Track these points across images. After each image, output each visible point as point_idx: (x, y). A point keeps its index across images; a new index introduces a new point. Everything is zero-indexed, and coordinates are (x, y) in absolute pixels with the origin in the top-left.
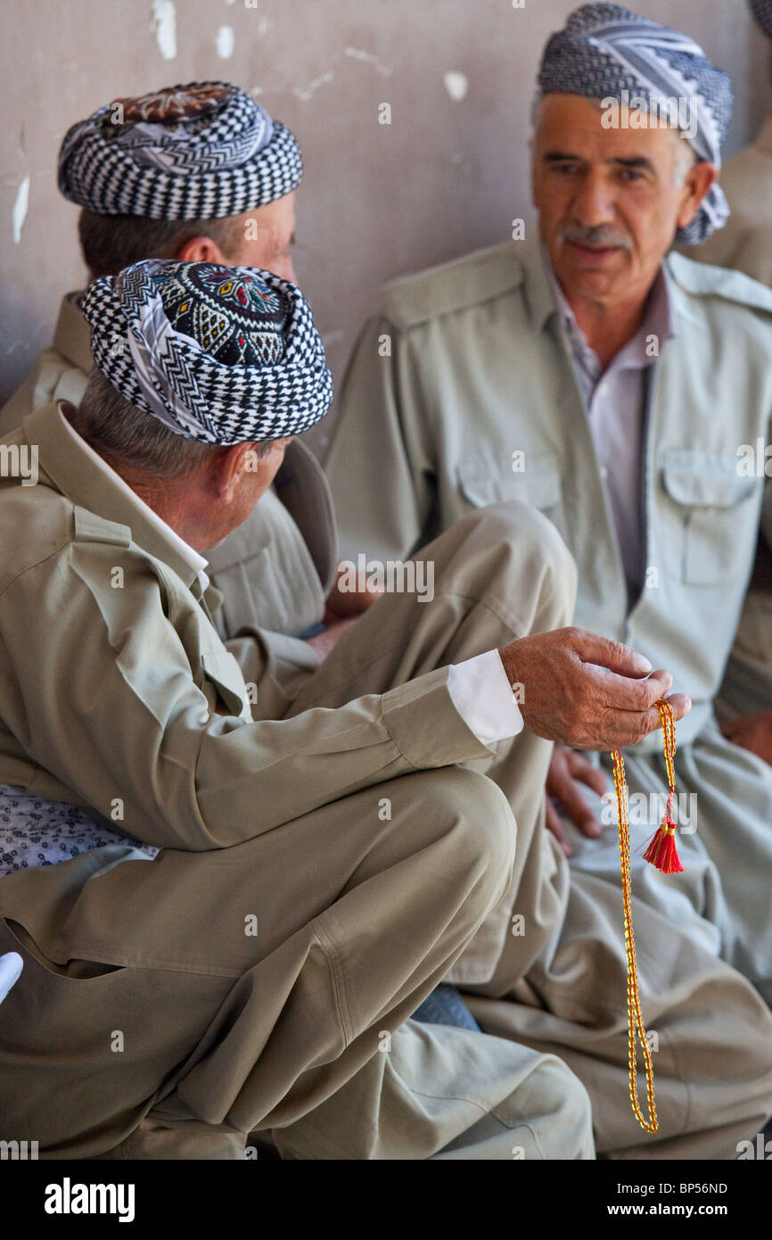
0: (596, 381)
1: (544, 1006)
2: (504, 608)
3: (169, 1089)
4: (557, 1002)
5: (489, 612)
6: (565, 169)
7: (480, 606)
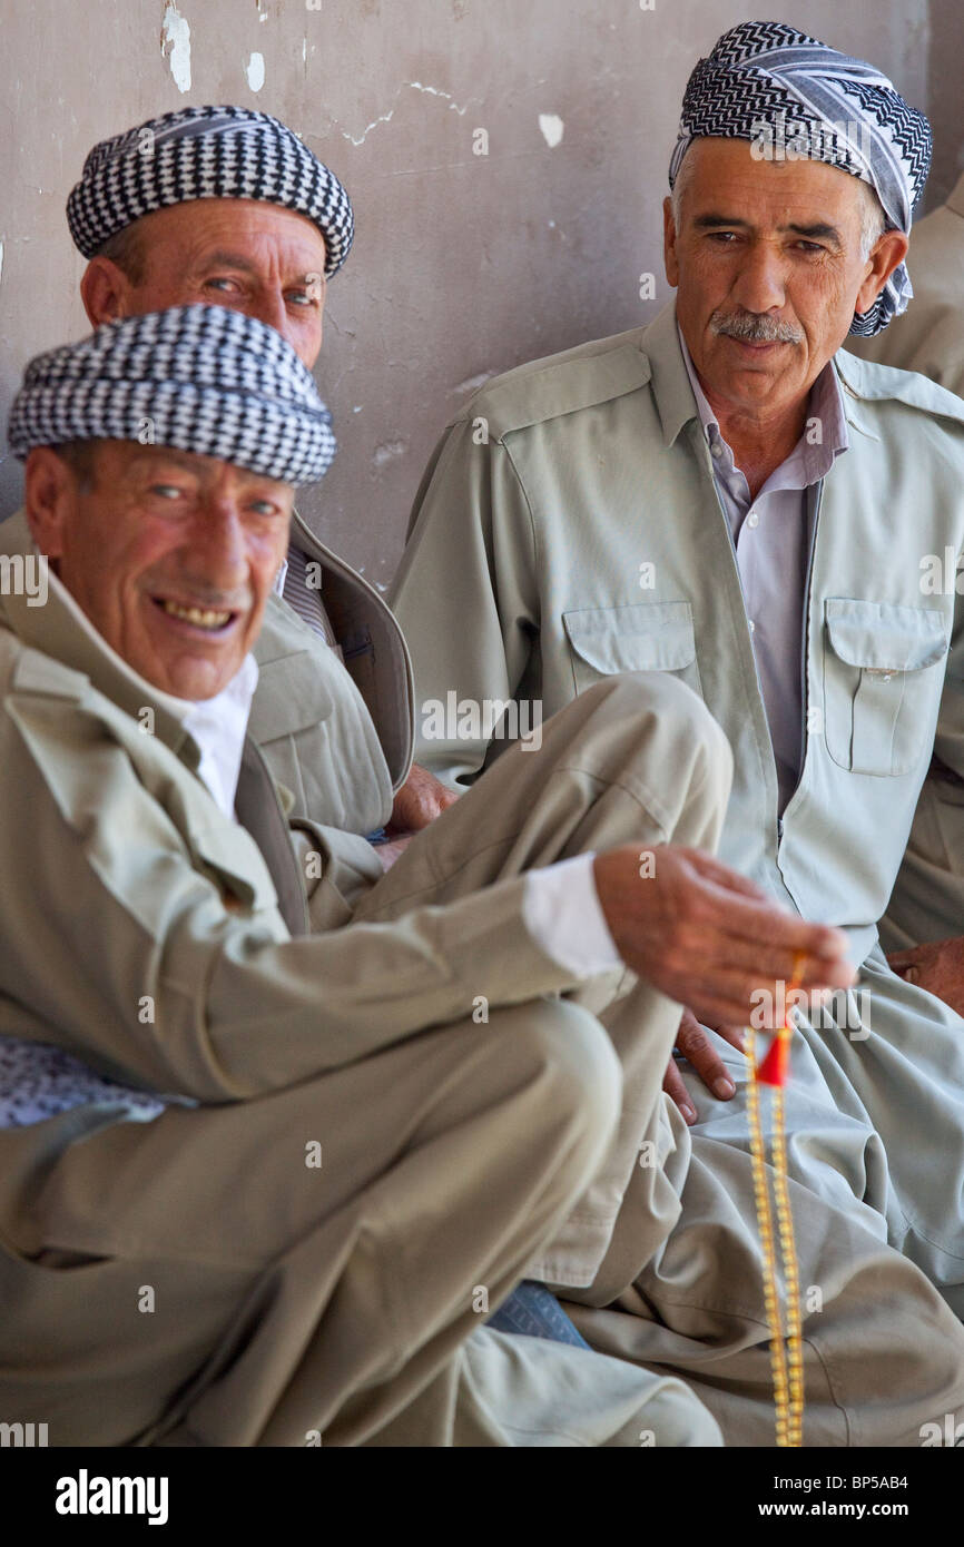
0: (744, 510)
1: (657, 1317)
2: (646, 791)
3: (174, 1417)
4: (672, 1312)
5: (626, 796)
6: (721, 237)
7: (615, 789)
